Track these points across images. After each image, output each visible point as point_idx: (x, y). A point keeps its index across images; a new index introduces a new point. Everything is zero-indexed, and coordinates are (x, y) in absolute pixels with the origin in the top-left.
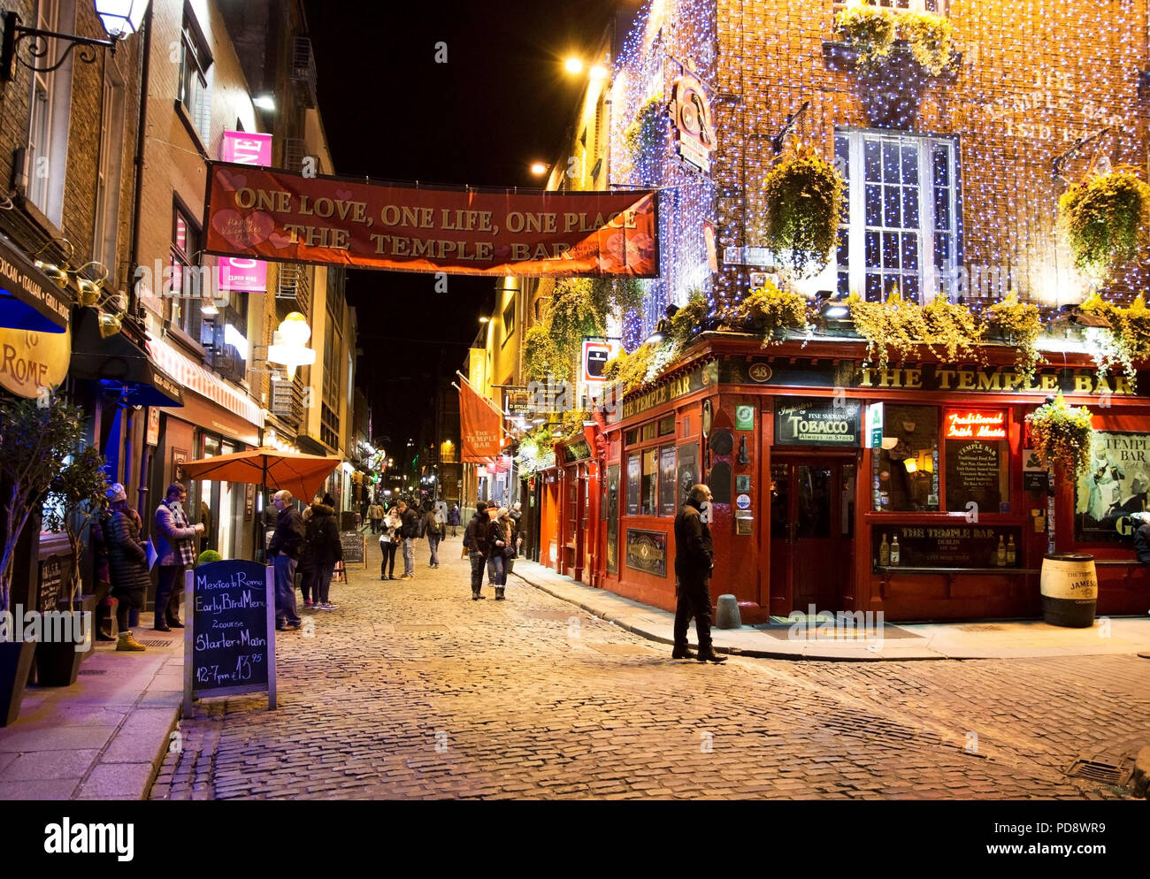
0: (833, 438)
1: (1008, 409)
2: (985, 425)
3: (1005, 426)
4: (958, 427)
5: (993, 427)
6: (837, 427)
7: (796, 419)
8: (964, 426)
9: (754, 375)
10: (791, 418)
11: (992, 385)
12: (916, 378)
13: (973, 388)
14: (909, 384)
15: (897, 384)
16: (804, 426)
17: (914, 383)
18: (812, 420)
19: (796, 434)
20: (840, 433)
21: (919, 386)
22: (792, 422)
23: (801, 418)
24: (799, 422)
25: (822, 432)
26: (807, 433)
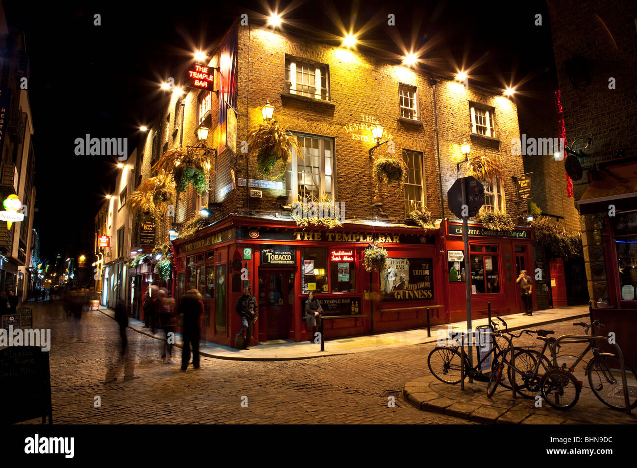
0: (285, 262)
1: (354, 249)
2: (346, 256)
3: (353, 256)
4: (335, 256)
5: (349, 256)
6: (287, 258)
7: (269, 254)
8: (338, 256)
9: (251, 235)
10: (267, 254)
11: (348, 239)
12: (319, 237)
13: (341, 240)
14: (316, 239)
15: (311, 239)
16: (273, 257)
17: (318, 238)
18: (276, 254)
19: (269, 261)
20: (288, 260)
21: (320, 240)
22: (268, 255)
23: (271, 254)
24: (271, 255)
25: (280, 260)
26: (274, 260)
